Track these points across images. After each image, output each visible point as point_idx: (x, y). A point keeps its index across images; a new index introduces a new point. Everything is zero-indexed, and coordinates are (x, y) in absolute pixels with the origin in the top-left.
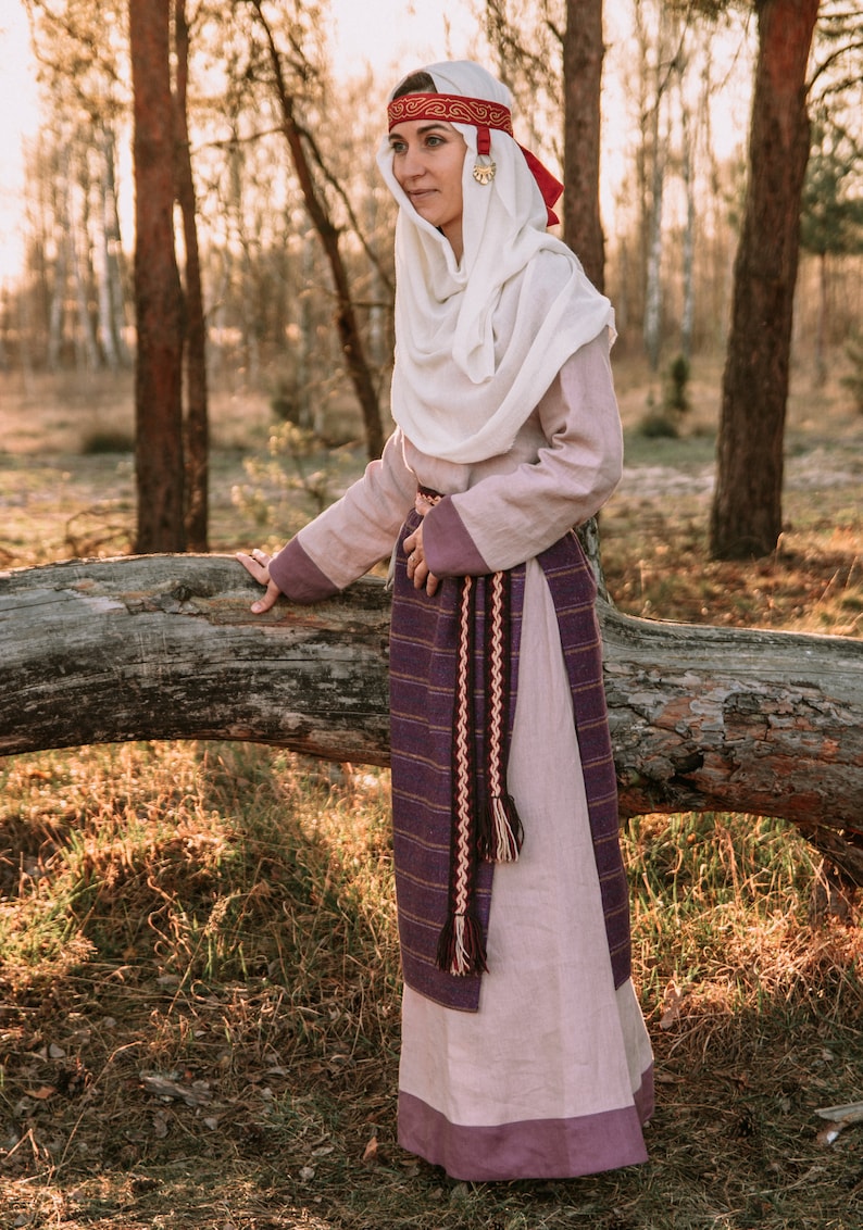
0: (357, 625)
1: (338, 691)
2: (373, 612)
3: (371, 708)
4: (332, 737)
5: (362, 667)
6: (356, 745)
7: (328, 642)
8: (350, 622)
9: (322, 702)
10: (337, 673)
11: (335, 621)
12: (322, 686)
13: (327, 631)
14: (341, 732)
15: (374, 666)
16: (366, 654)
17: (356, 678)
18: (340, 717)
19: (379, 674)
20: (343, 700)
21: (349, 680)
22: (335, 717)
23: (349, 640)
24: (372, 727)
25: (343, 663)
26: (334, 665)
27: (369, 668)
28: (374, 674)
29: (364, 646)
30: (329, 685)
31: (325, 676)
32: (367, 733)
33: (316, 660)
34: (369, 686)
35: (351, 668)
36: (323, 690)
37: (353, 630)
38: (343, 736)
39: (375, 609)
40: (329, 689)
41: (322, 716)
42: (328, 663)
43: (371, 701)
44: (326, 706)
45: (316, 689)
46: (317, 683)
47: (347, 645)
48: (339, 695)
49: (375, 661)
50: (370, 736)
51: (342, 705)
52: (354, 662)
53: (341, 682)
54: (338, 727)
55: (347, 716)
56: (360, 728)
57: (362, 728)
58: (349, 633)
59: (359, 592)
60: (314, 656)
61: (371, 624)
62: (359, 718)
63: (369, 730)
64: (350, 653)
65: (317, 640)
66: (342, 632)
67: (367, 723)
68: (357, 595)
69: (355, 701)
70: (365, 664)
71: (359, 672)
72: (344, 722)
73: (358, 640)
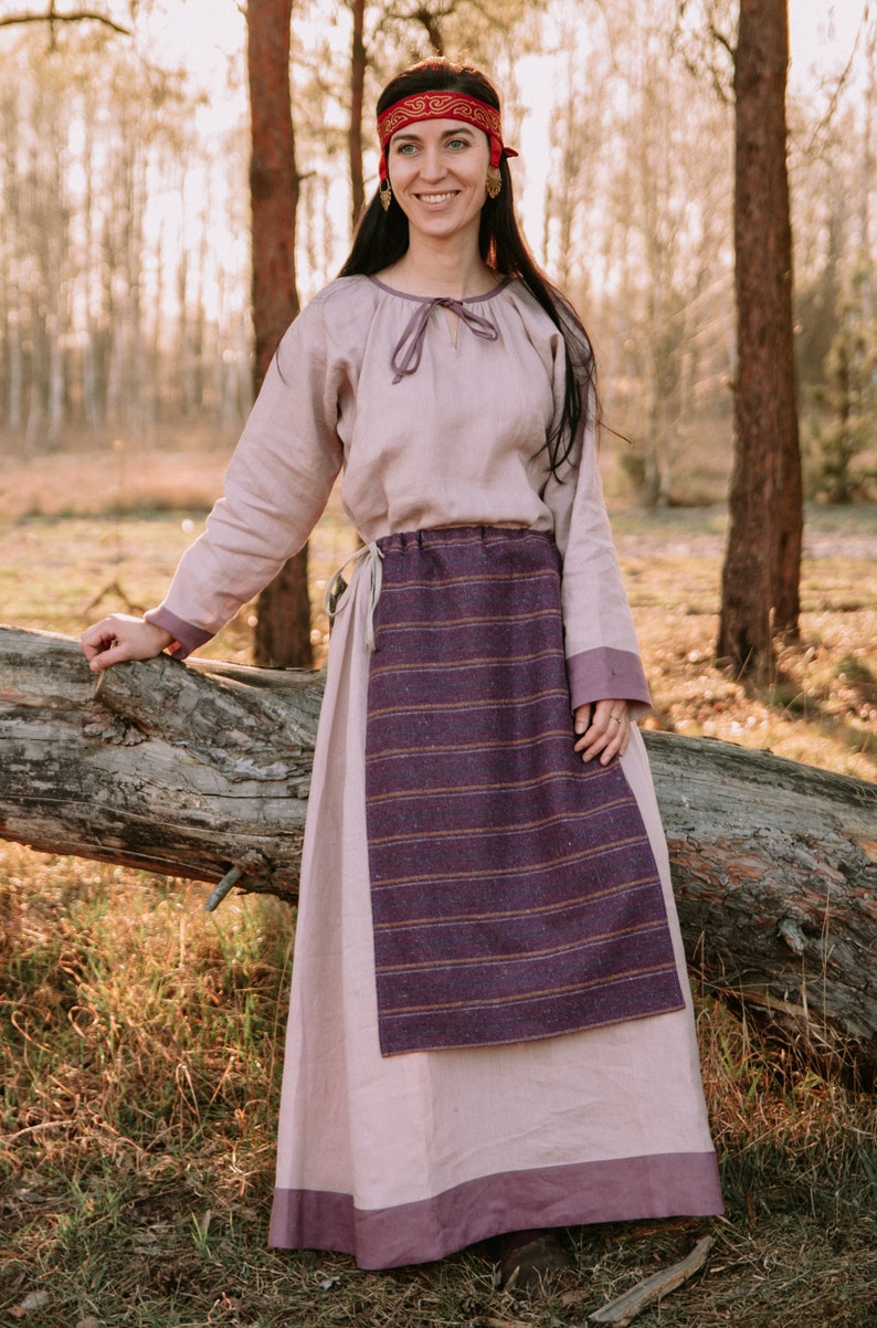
0: (60, 700)
1: (32, 774)
2: (79, 686)
3: (68, 794)
4: (30, 826)
5: (59, 748)
6: (57, 836)
7: (25, 719)
8: (52, 697)
9: (15, 786)
10: (32, 754)
11: (35, 695)
12: (14, 768)
13: (25, 706)
14: (39, 821)
15: (73, 746)
16: (65, 732)
17: (51, 759)
18: (34, 804)
19: (77, 756)
20: (37, 784)
21: (44, 762)
22: (30, 804)
23: (49, 715)
24: (70, 816)
25: (38, 742)
26: (29, 745)
27: (67, 748)
28: (72, 756)
29: (64, 724)
30: (21, 767)
31: (18, 757)
32: (65, 822)
33: (9, 738)
34: (66, 769)
35: (47, 749)
36: (16, 773)
37: (54, 706)
38: (41, 826)
39: (84, 681)
40: (22, 772)
41: (16, 802)
42: (22, 742)
43: (67, 787)
44: (19, 790)
45: (8, 771)
46: (8, 764)
47: (45, 721)
48: (33, 778)
49: (73, 741)
50: (71, 827)
51: (36, 790)
52: (50, 742)
53: (36, 764)
54: (34, 815)
55: (42, 803)
56: (57, 816)
57: (59, 817)
58: (49, 708)
59: (71, 663)
60: (6, 734)
61: (75, 699)
62: (54, 805)
63: (67, 819)
64: (47, 731)
65: (12, 716)
66: (42, 708)
67: (64, 811)
68: (68, 666)
69: (49, 785)
70: (62, 744)
71: (55, 753)
72: (39, 809)
73: (59, 717)
